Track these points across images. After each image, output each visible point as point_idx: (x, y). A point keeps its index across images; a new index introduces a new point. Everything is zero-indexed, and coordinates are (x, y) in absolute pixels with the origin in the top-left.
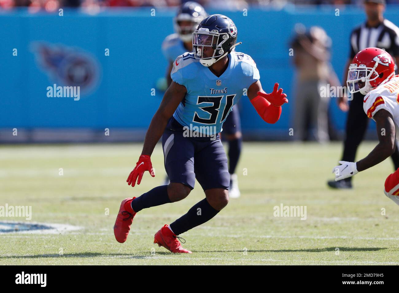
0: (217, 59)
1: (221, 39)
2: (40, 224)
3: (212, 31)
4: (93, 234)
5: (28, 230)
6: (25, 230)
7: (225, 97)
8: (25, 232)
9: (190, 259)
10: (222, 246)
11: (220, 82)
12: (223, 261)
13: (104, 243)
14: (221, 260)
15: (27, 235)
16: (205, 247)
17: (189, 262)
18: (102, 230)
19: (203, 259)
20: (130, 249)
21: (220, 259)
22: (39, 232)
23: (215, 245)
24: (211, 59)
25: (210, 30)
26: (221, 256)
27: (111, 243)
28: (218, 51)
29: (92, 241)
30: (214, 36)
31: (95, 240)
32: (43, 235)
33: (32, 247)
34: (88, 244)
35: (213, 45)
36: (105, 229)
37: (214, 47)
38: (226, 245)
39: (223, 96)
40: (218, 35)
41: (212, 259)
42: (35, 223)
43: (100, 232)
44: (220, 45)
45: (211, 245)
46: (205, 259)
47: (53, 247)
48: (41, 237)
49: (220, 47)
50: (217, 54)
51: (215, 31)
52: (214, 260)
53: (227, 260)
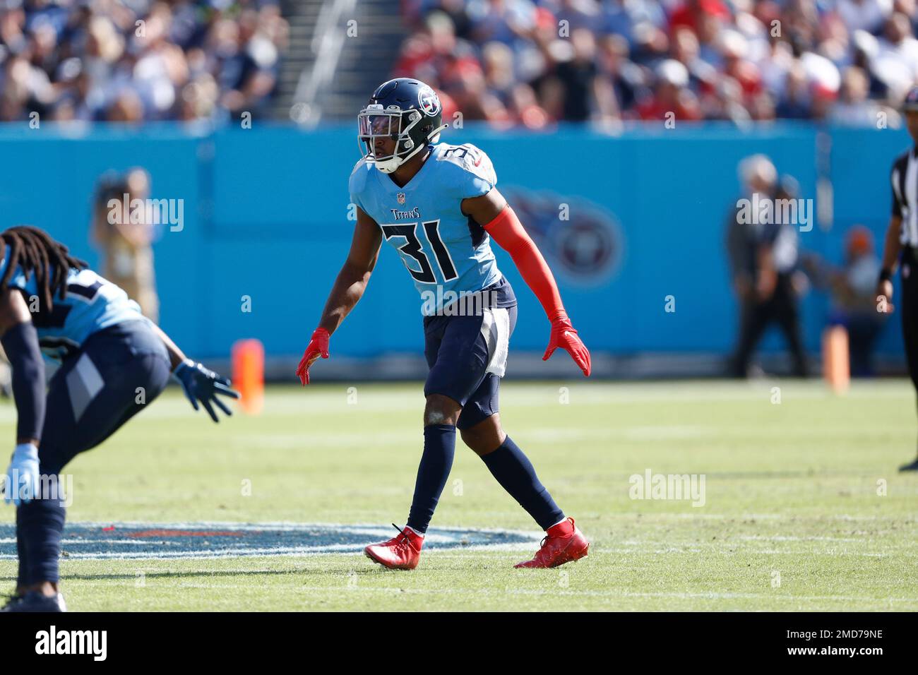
0: (403, 157)
1: (406, 122)
2: (509, 532)
3: (388, 108)
4: (609, 551)
5: (487, 544)
6: (481, 543)
7: (420, 225)
8: (481, 548)
9: (792, 598)
10: (853, 573)
11: (403, 196)
12: (854, 601)
13: (630, 569)
14: (849, 601)
15: (485, 553)
16: (821, 576)
17: (790, 603)
18: (627, 543)
19: (816, 598)
20: (678, 579)
21: (848, 598)
22: (507, 547)
23: (839, 572)
24: (392, 158)
25: (385, 108)
26: (850, 592)
27: (644, 569)
28: (402, 143)
29: (607, 564)
30: (392, 117)
31: (612, 562)
32: (514, 552)
33: (494, 576)
34: (600, 570)
35: (391, 133)
36: (632, 542)
37: (395, 137)
38: (861, 572)
39: (416, 224)
40: (399, 114)
41: (834, 597)
42: (499, 530)
43: (623, 548)
44: (406, 132)
45: (832, 572)
46: (819, 597)
47: (534, 577)
48: (511, 557)
49: (406, 136)
50: (402, 148)
51: (393, 107)
52: (837, 601)
53: (861, 601)
